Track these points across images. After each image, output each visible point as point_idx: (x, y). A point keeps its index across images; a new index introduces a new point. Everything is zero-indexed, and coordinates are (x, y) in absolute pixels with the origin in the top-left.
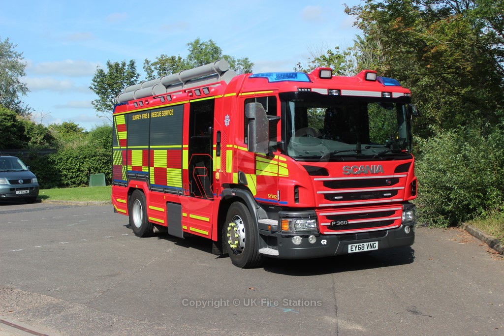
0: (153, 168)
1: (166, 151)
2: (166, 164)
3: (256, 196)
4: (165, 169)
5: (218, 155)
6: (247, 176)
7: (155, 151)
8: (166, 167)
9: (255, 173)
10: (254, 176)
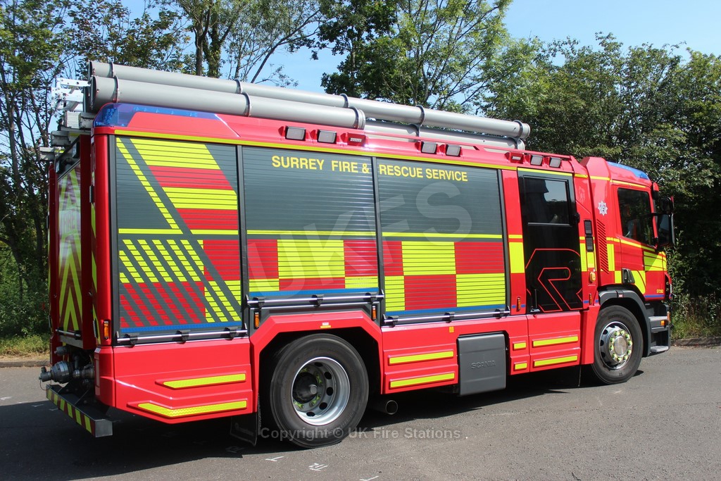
0: (402, 278)
1: (452, 243)
2: (454, 268)
3: (646, 293)
4: (453, 277)
5: (588, 250)
6: (635, 273)
7: (403, 243)
8: (454, 272)
9: (644, 270)
10: (643, 273)
